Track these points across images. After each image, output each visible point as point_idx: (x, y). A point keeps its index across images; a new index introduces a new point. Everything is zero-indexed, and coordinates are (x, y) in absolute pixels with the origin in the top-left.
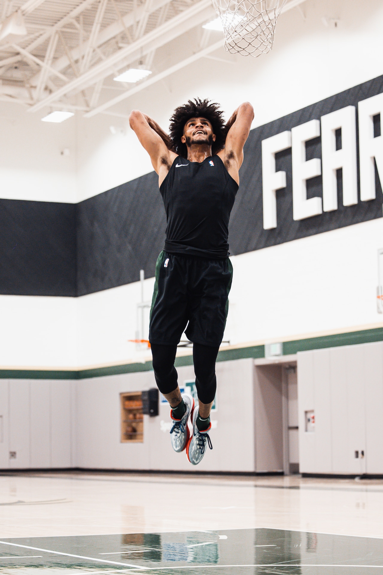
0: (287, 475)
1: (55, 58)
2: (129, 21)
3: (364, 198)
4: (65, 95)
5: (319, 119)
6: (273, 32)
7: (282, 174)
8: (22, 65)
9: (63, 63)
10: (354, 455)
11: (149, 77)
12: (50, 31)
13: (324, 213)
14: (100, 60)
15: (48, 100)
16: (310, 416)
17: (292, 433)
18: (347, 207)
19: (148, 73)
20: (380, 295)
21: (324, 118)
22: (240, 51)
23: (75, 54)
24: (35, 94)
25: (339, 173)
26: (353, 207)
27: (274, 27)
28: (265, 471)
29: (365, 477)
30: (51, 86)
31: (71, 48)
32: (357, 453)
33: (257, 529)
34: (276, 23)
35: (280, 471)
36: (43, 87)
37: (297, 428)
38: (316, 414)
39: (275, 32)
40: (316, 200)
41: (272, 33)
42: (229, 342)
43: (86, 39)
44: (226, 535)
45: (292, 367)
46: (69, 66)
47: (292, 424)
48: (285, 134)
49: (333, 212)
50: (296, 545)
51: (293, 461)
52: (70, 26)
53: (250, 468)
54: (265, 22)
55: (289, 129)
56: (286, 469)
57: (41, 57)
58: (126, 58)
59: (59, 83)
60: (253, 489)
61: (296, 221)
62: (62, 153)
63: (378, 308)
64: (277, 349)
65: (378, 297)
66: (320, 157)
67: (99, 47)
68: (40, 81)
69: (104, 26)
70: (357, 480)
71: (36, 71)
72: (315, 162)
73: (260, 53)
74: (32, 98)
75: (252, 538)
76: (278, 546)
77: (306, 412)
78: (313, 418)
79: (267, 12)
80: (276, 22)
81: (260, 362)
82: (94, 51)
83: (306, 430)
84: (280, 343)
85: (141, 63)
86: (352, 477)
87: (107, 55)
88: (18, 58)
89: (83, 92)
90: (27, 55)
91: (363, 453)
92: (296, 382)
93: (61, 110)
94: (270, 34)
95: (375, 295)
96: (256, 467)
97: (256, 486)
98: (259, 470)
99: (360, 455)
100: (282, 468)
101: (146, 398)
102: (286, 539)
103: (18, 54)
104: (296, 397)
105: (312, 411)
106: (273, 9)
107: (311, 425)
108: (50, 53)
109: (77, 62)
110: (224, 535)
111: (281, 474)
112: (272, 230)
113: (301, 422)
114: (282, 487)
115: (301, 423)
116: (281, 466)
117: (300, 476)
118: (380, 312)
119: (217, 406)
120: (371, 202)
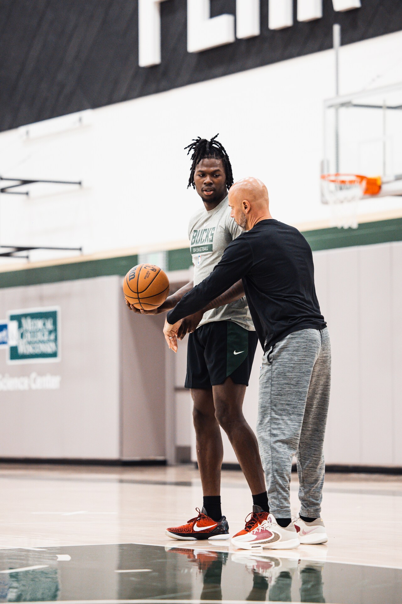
0: (171, 466)
3: (303, 16)
13: (238, 42)
18: (275, 31)
20: (326, 173)
26: (284, 31)
28: (137, 458)
33: (121, 546)
35: (160, 458)
42: (80, 249)
44: (68, 554)
47: (180, 383)
49: (251, 40)
50: (184, 570)
51: (181, 442)
53: (113, 454)
56: (170, 456)
60: (116, 486)
61: (193, 54)
63: (323, 195)
64: (159, 263)
65: (323, 177)
75: (114, 559)
76: (154, 571)
84: (164, 252)
95: (318, 174)
96: (121, 452)
97: (121, 481)
98: (127, 457)
100: (164, 454)
102: (169, 561)
110: (67, 554)
111: (162, 464)
112: (153, 68)
114: (164, 483)
116: (163, 450)
117: (193, 466)
118: (325, 203)
119: (60, 353)
120: (314, 23)
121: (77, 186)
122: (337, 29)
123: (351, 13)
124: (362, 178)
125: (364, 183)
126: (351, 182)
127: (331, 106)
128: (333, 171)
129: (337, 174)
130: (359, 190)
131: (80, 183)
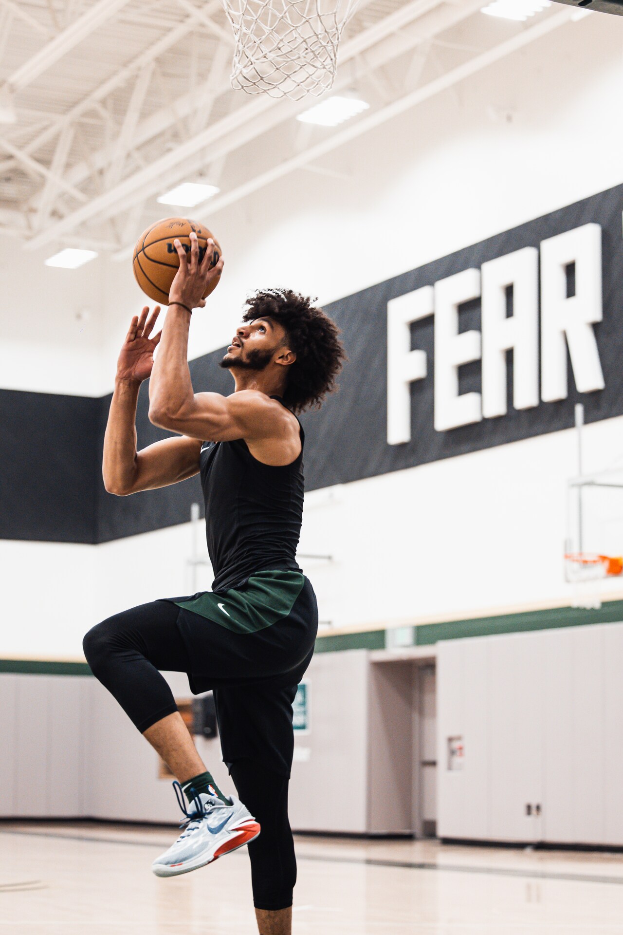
0: (418, 840)
1: (68, 166)
2: (183, 108)
3: (547, 397)
4: (83, 224)
5: (478, 267)
6: (335, 56)
7: (420, 356)
8: (17, 175)
9: (81, 172)
10: (523, 810)
11: (216, 197)
12: (62, 122)
13: (485, 421)
14: (138, 169)
15: (55, 230)
16: (456, 745)
17: (428, 770)
18: (520, 412)
19: (213, 190)
20: (569, 553)
21: (486, 266)
22: (268, 90)
23: (99, 160)
24: (36, 220)
25: (509, 355)
26: (530, 410)
27: (335, 47)
28: (383, 831)
29: (542, 847)
30: (62, 208)
31: (94, 149)
32: (529, 808)
34: (340, 40)
35: (407, 831)
36: (49, 209)
37: (433, 764)
38: (466, 743)
39: (337, 56)
40: (471, 398)
41: (333, 57)
42: (331, 623)
43: (116, 135)
45: (429, 666)
46: (90, 179)
47: (428, 757)
48: (424, 292)
49: (498, 419)
51: (428, 816)
52: (92, 114)
53: (359, 826)
54: (317, 35)
55: (431, 283)
56: (417, 829)
57: (46, 162)
58: (177, 166)
59: (73, 204)
60: (363, 868)
61: (440, 433)
62: (79, 317)
63: (566, 574)
64: (407, 637)
65: (567, 557)
66: (479, 328)
67: (139, 148)
68: (44, 201)
69: (144, 115)
70: (528, 851)
71: (38, 185)
72: (471, 336)
73: (304, 94)
74: (30, 227)
77: (450, 740)
78: (461, 748)
79: (320, 18)
80: (340, 37)
81: (379, 656)
82: (129, 156)
83: (450, 768)
85: (201, 174)
86: (519, 846)
87: (148, 160)
88: (10, 164)
89: (112, 221)
90: (25, 159)
91: (538, 808)
92: (433, 690)
93: (76, 247)
94: (329, 59)
95: (561, 553)
96: (369, 817)
97: (369, 862)
98: (373, 831)
99: (534, 811)
100: (410, 827)
101: (199, 708)
103: (10, 157)
104: (434, 715)
105: (459, 738)
106: (332, 13)
107: (457, 760)
108: (60, 157)
109: (101, 172)
111: (408, 838)
112: (402, 446)
113: (441, 754)
115: (441, 756)
116: (409, 823)
117: (438, 841)
118: (568, 581)
119: (310, 725)
120: (559, 403)
121: (325, 561)
122: (579, 410)
123: (595, 394)
124: (604, 558)
125: (606, 564)
126: (595, 562)
127: (573, 486)
128: (575, 550)
129: (581, 554)
130: (602, 569)
131: (330, 558)
